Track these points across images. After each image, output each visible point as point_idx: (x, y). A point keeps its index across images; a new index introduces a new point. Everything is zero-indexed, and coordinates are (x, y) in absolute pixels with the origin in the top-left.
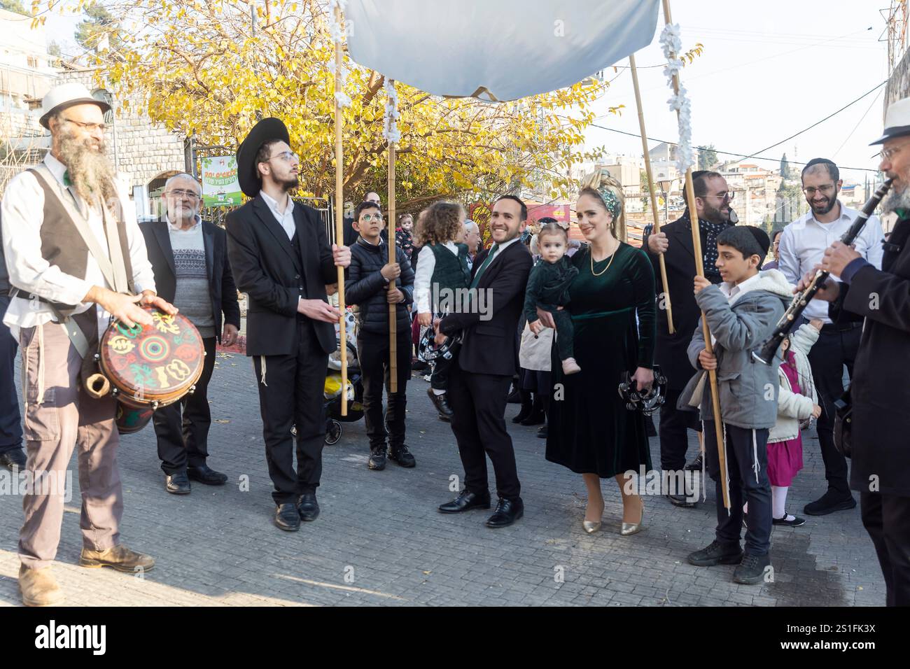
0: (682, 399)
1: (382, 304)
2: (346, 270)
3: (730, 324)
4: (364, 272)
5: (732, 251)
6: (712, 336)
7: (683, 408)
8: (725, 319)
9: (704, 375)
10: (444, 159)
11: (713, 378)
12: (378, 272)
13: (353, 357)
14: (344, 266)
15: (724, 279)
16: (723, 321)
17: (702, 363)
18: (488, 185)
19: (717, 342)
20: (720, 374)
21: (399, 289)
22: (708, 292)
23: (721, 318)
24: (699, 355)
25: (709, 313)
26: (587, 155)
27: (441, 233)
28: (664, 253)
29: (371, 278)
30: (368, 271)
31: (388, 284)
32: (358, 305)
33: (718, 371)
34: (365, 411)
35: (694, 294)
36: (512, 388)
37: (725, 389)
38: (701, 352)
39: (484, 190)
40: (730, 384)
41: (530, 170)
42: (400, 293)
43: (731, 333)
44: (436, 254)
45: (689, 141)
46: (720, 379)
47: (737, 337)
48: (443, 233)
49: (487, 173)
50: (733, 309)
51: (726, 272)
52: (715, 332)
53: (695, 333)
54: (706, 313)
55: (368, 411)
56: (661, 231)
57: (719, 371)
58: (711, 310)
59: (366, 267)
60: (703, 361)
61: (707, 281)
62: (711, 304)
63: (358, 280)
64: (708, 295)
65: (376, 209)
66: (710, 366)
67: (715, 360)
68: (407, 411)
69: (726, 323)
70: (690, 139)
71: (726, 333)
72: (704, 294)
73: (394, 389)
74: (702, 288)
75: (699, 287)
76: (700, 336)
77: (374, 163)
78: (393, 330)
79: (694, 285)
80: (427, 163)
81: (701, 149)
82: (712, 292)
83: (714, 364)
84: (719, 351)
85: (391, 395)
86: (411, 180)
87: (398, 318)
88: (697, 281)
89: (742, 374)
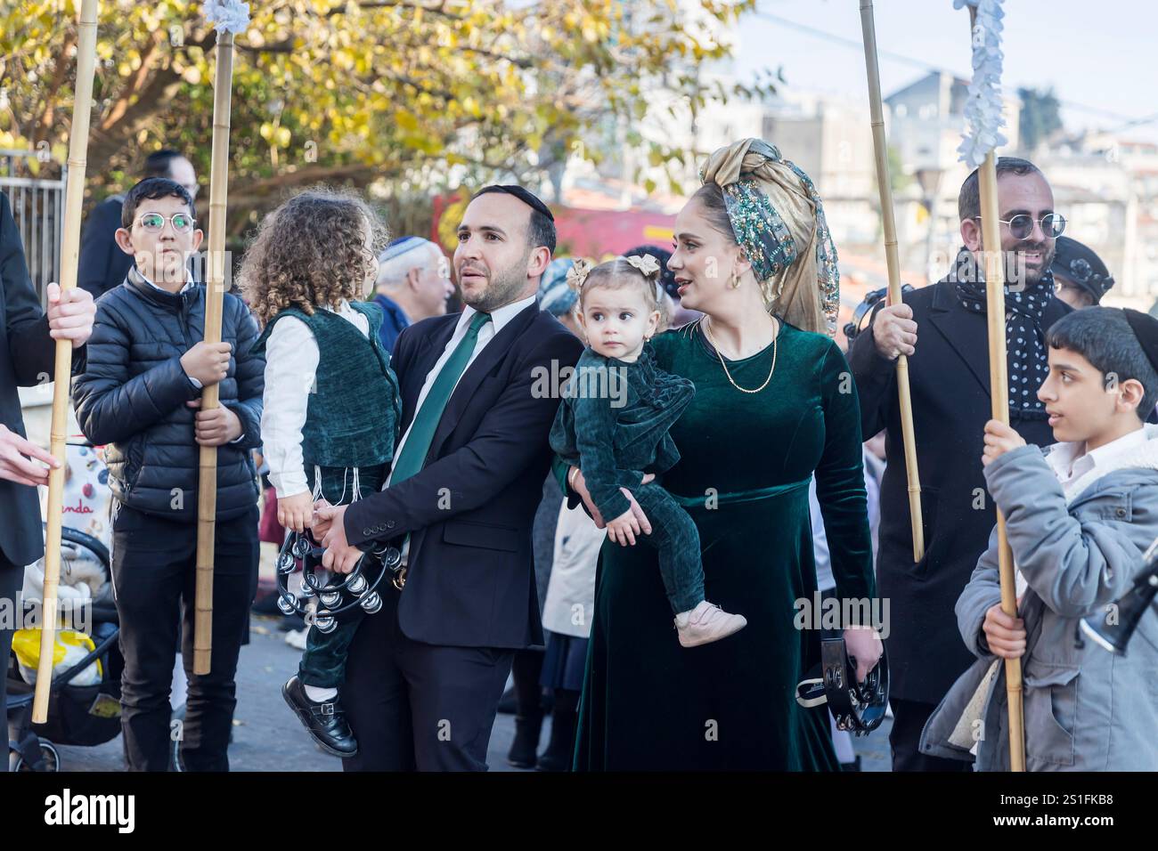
0: (932, 726)
1: (181, 444)
2: (79, 354)
3: (1062, 546)
4: (138, 360)
5: (1078, 364)
6: (1020, 577)
7: (934, 751)
8: (1052, 533)
9: (991, 671)
10: (374, 76)
11: (1013, 679)
12: (171, 364)
13: (103, 576)
14: (72, 340)
15: (1056, 433)
16: (1047, 538)
17: (989, 638)
18: (485, 150)
19: (1029, 589)
20: (1031, 669)
21: (229, 407)
22: (1016, 463)
23: (1043, 530)
24: (984, 618)
25: (1015, 514)
26: (738, 88)
27: (325, 281)
28: (909, 359)
29: (156, 375)
30: (150, 359)
31: (199, 393)
32: (119, 445)
33: (1027, 661)
34: (124, 720)
35: (982, 466)
36: (510, 683)
37: (1041, 708)
38: (989, 613)
39: (471, 161)
40: (1053, 697)
41: (592, 121)
42: (230, 419)
43: (1063, 567)
44: (321, 336)
45: (994, 86)
46: (1031, 683)
47: (1078, 581)
48: (331, 282)
49: (482, 119)
50: (1073, 510)
51: (1061, 416)
52: (1026, 564)
53: (979, 563)
54: (1009, 513)
55: (132, 720)
56: (903, 302)
57: (1029, 660)
58: (1018, 507)
59: (141, 347)
60: (992, 634)
61: (1015, 433)
62: (1021, 492)
63: (122, 382)
64: (1014, 470)
65: (179, 202)
66: (1009, 650)
67: (1022, 633)
68: (236, 722)
69: (1054, 542)
70: (998, 81)
71: (1053, 566)
72: (1006, 467)
73: (203, 666)
74: (1003, 451)
75: (995, 450)
76: (989, 572)
77: (192, 74)
78: (207, 512)
79: (984, 444)
80: (330, 84)
81: (1025, 94)
82: (1029, 464)
83: (1019, 644)
84: (1032, 614)
85: (197, 683)
86: (288, 122)
87: (222, 483)
88: (991, 433)
89: (1084, 674)
